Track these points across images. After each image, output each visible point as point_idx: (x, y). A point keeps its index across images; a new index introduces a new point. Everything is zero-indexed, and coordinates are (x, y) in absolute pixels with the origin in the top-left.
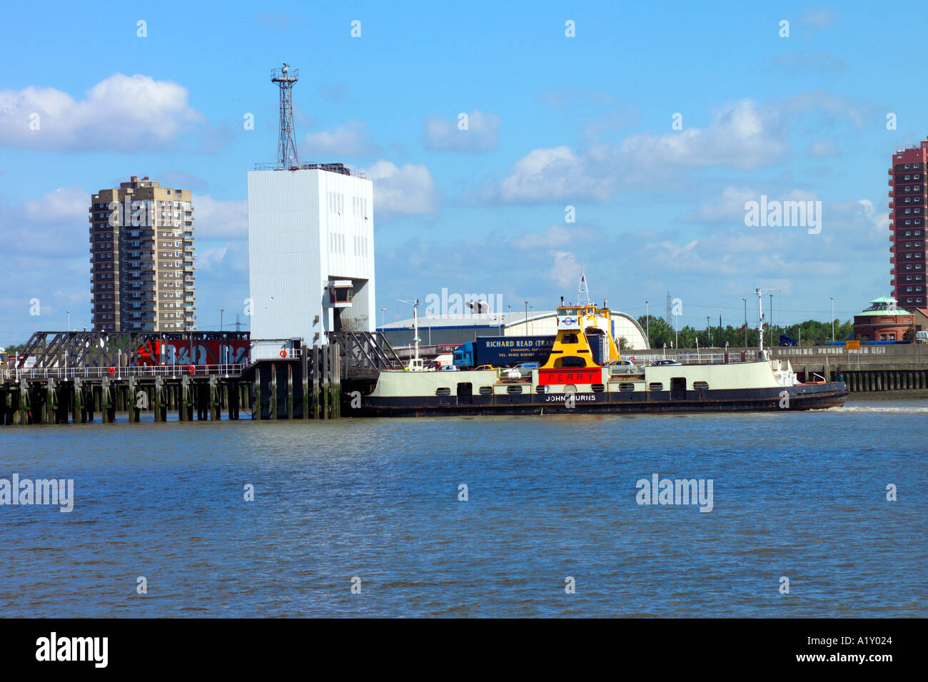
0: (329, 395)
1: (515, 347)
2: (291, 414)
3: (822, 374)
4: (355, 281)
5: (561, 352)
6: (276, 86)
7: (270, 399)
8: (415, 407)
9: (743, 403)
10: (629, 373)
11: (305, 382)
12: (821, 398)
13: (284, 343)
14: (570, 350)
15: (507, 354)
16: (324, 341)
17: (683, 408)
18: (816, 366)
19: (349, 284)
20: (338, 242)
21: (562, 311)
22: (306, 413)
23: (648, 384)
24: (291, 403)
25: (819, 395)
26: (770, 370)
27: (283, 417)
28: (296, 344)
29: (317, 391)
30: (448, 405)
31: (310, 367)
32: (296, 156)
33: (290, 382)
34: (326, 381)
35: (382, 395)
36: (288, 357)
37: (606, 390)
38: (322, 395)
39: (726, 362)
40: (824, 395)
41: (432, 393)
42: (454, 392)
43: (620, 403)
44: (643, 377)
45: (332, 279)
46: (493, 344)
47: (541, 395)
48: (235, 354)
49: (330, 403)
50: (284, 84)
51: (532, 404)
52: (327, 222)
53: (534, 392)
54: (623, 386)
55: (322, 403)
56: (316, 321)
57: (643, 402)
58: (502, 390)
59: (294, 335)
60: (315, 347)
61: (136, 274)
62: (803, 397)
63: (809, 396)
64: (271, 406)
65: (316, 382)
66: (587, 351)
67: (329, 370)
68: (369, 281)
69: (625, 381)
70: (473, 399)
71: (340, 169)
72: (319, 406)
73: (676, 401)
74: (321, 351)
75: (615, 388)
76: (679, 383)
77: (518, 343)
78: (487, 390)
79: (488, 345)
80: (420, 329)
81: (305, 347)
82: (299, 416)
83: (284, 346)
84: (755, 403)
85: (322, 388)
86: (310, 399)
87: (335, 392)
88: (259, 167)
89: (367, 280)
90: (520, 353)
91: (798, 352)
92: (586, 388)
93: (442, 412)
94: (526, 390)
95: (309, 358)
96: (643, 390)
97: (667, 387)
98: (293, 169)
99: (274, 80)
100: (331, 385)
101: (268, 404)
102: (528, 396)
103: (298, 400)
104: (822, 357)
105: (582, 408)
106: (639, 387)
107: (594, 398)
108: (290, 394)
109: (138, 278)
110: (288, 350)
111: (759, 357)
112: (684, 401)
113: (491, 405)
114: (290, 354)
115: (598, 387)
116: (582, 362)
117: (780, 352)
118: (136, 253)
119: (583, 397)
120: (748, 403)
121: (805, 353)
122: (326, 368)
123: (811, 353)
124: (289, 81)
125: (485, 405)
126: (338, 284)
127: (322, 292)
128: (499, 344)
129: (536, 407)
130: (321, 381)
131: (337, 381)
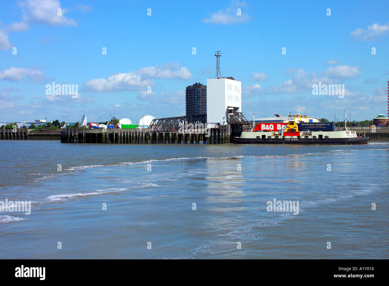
0: (227, 138)
1: (309, 125)
2: (217, 143)
3: (363, 134)
4: (234, 108)
5: (289, 127)
6: (216, 57)
7: (212, 139)
8: (251, 141)
9: (338, 142)
10: (308, 133)
11: (221, 134)
12: (360, 141)
13: (215, 124)
14: (292, 127)
15: (307, 127)
16: (226, 123)
17: (321, 143)
18: (362, 132)
19: (233, 108)
20: (230, 97)
21: (290, 116)
22: (221, 142)
23: (312, 136)
24: (217, 140)
25: (360, 140)
26: (346, 133)
27: (215, 143)
28: (219, 124)
29: (224, 137)
30: (259, 141)
31: (222, 130)
32: (220, 75)
33: (217, 134)
34: (226, 134)
35: (242, 138)
36: (216, 127)
37: (301, 138)
38: (225, 138)
39: (339, 130)
40: (361, 140)
41: (255, 137)
42: (261, 137)
43: (304, 141)
44: (311, 134)
45: (228, 107)
46: (303, 125)
47: (284, 139)
48: (281, 127)
49: (227, 140)
50: (218, 56)
51: (281, 141)
52: (227, 92)
53: (282, 138)
54: (306, 137)
55: (225, 140)
56: (224, 118)
57: (311, 141)
58: (273, 137)
59: (218, 122)
60: (223, 125)
61: (196, 107)
62: (355, 141)
63: (356, 141)
64: (212, 140)
65: (224, 134)
66: (296, 127)
67: (227, 131)
68: (240, 108)
69: (306, 135)
70: (266, 139)
71: (232, 78)
72: (224, 141)
73: (320, 141)
74: (225, 126)
75: (303, 137)
76: (321, 136)
77: (310, 124)
78: (269, 137)
79: (302, 125)
80: (255, 121)
81: (221, 125)
82: (219, 143)
83: (216, 125)
84: (341, 142)
85: (225, 136)
86: (222, 139)
87: (228, 137)
88: (210, 78)
89: (239, 108)
90: (311, 127)
91: (357, 128)
92: (295, 137)
93: (258, 143)
94: (280, 137)
95: (222, 128)
96: (311, 138)
97: (317, 137)
98: (219, 78)
99: (215, 55)
100: (227, 135)
101: (211, 140)
102: (280, 139)
103: (219, 139)
104: (363, 130)
105: (294, 142)
106: (310, 137)
107: (298, 140)
108: (217, 137)
109: (197, 108)
110: (216, 126)
111: (344, 130)
112: (322, 141)
113: (270, 141)
114: (217, 127)
115: (299, 137)
116: (295, 130)
117: (352, 128)
118: (196, 102)
119: (295, 140)
120: (339, 142)
121: (359, 128)
122: (226, 131)
123: (361, 128)
124: (219, 56)
125: (269, 141)
126: (230, 109)
127: (226, 111)
128: (305, 124)
129: (282, 142)
130: (225, 134)
131: (229, 134)
